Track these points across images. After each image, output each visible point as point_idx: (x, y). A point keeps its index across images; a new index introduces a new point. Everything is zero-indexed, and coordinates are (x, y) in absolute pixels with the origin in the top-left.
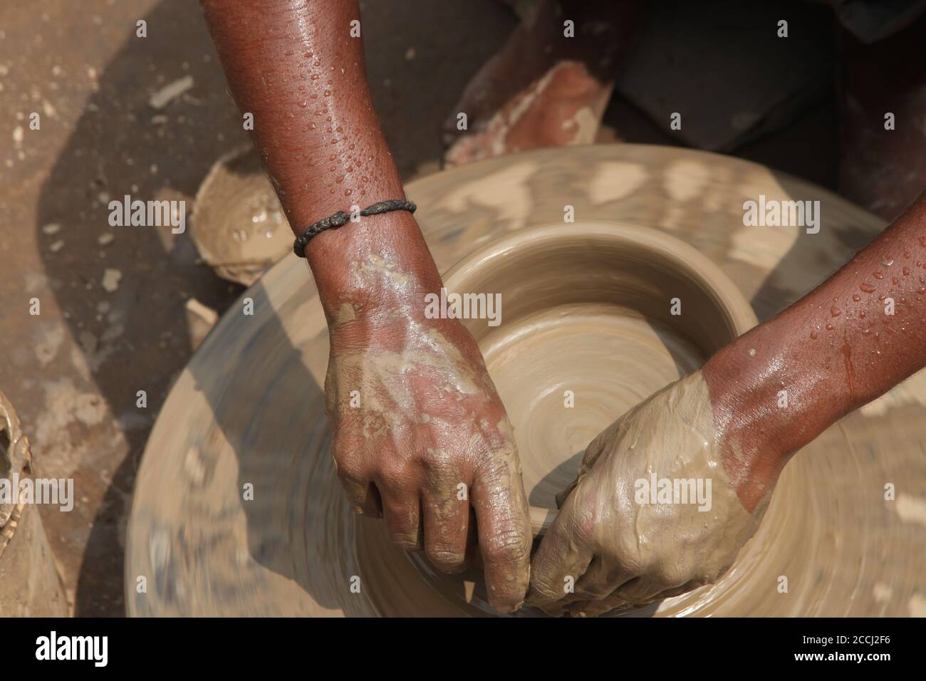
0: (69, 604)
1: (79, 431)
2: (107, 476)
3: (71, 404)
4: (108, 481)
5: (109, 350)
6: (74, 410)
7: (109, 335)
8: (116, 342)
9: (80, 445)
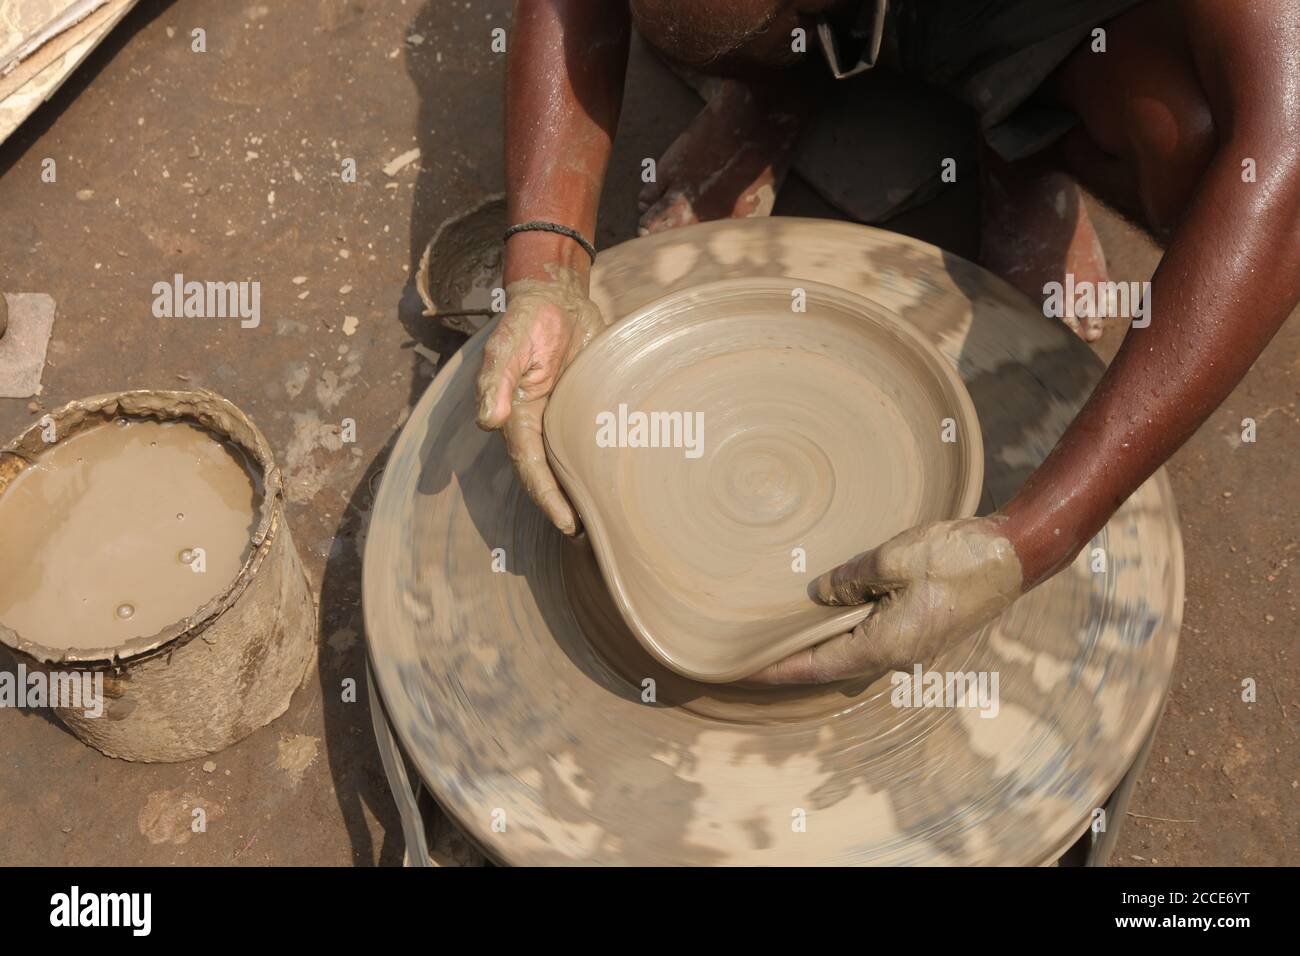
0: (315, 605)
1: (322, 456)
2: (346, 496)
3: (316, 433)
4: (348, 500)
5: (348, 386)
6: (319, 437)
7: (347, 373)
8: (353, 379)
9: (324, 468)
